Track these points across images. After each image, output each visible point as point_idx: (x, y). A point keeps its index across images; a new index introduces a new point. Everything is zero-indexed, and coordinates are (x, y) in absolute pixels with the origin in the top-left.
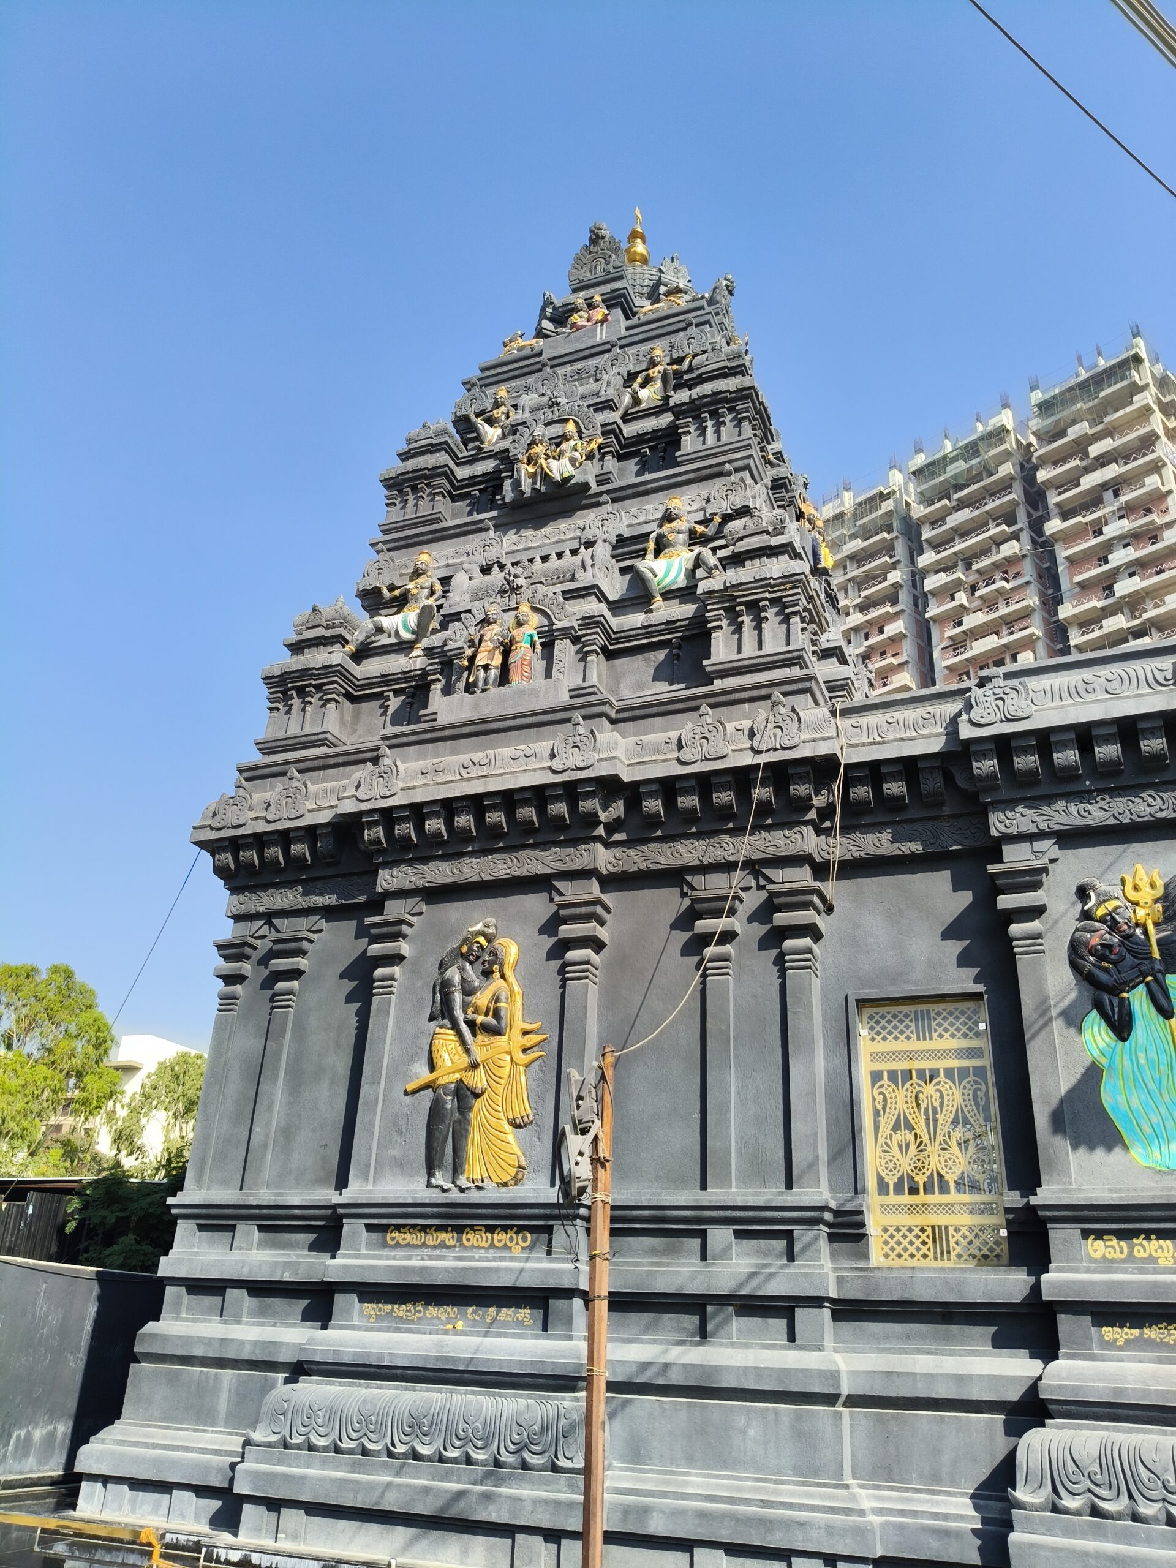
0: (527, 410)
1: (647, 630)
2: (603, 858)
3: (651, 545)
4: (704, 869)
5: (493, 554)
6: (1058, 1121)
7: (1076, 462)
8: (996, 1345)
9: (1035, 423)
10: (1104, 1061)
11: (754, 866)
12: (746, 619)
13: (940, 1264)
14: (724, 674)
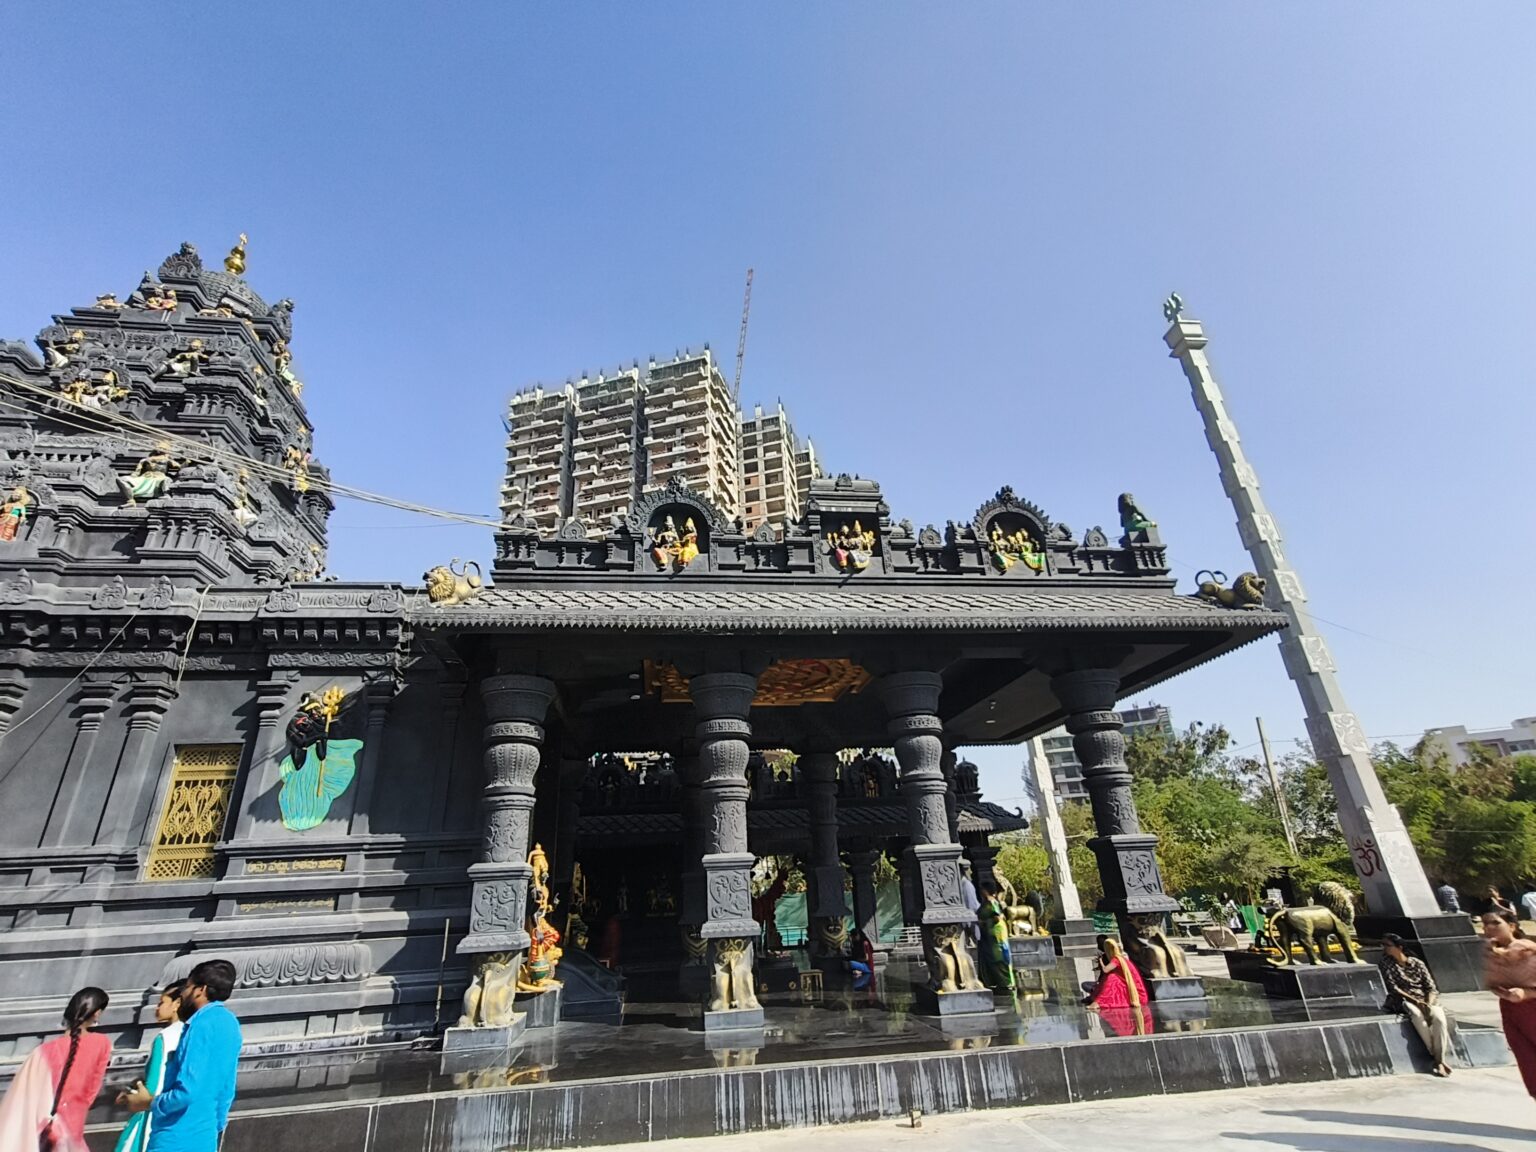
0: (86, 354)
1: (115, 519)
2: (28, 657)
3: (140, 466)
4: (96, 669)
5: (25, 444)
6: (252, 809)
7: (666, 409)
8: (190, 917)
9: (648, 381)
10: (285, 780)
11: (130, 671)
12: (174, 528)
13: (182, 878)
14: (148, 557)
